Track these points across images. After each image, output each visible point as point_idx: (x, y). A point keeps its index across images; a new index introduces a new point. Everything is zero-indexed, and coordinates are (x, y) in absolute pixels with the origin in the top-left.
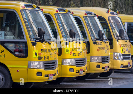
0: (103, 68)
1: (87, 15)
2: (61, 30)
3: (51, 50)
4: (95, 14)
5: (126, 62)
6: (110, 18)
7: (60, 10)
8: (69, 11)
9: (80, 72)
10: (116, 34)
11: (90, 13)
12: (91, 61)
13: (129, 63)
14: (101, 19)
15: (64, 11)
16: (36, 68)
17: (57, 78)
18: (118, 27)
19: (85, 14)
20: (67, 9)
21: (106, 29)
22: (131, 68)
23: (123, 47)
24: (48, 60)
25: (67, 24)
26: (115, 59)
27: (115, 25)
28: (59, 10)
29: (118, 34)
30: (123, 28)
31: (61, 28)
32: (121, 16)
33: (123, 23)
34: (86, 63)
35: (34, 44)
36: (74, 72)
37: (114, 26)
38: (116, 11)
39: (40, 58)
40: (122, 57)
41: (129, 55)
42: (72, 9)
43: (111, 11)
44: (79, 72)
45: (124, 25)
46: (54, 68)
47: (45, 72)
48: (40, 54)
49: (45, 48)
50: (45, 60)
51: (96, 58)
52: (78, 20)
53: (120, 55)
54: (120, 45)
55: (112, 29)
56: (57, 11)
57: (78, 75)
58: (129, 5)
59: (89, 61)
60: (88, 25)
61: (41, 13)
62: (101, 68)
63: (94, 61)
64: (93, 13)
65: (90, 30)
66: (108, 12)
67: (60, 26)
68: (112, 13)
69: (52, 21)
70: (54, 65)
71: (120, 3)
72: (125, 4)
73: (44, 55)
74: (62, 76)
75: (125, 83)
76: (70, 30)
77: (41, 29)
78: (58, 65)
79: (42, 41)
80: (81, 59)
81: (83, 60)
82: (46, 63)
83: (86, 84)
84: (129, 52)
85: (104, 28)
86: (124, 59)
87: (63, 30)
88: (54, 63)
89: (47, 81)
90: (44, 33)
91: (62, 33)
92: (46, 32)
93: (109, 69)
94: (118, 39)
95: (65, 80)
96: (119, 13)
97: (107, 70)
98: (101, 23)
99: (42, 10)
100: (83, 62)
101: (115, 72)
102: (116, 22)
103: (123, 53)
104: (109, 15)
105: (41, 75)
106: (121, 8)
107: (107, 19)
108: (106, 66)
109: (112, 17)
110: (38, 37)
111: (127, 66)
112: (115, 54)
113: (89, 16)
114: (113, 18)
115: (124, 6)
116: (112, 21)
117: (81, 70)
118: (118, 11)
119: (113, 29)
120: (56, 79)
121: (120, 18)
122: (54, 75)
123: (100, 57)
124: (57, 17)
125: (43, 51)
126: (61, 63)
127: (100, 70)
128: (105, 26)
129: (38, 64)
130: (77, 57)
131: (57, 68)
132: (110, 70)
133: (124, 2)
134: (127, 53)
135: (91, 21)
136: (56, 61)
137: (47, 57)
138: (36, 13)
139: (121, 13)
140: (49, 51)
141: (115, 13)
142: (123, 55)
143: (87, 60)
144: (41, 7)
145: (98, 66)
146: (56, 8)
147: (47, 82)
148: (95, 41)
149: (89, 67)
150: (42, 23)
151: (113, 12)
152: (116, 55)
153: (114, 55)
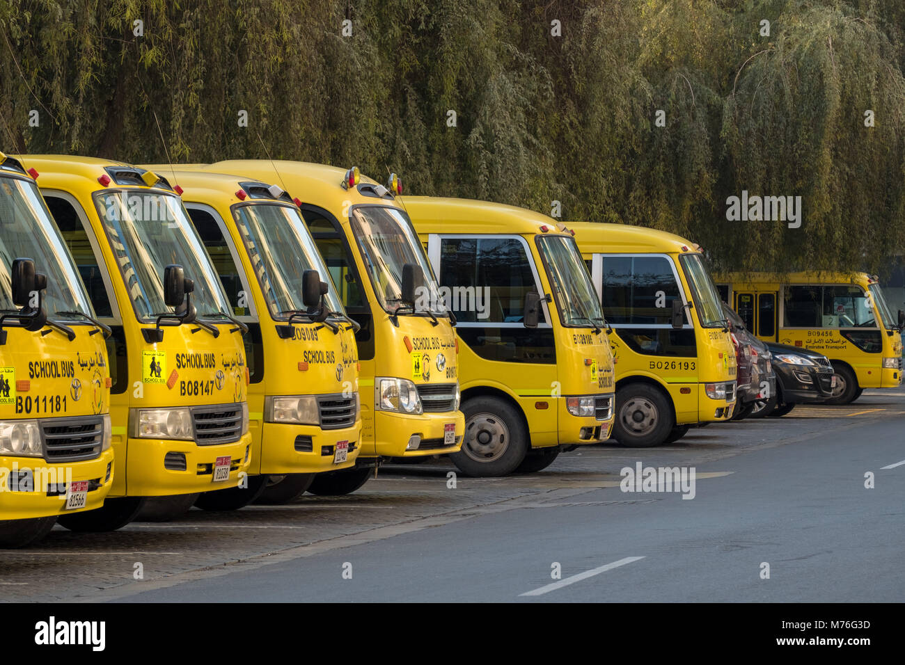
0: (327, 450)
1: (247, 199)
2: (123, 269)
3: (77, 367)
4: (286, 195)
5: (432, 423)
6: (359, 215)
7: (117, 176)
8: (163, 182)
9: (216, 468)
10: (388, 290)
11: (263, 191)
12: (267, 419)
13: (450, 427)
14: (315, 216)
15: (137, 178)
16: (5, 451)
17: (108, 501)
18: (397, 260)
19: (240, 196)
20: (152, 170)
21: (341, 264)
22: (457, 449)
23: (422, 352)
24: (62, 413)
25: (155, 243)
26: (379, 405)
27: (380, 244)
28: (111, 173)
29: (397, 291)
30: (420, 262)
31: (125, 260)
32: (413, 203)
33: (422, 239)
34: (246, 426)
36: (188, 472)
37: (377, 252)
38: (385, 181)
39: (24, 406)
40: (414, 397)
41: (449, 389)
42: (175, 173)
43: (360, 179)
44: (209, 469)
45: (424, 249)
46: (90, 450)
48: (23, 387)
49: (46, 357)
50: (48, 413)
51: (294, 404)
52: (204, 222)
53: (406, 391)
54: (406, 340)
55: (368, 268)
56: (103, 181)
57: (204, 484)
58: (445, 153)
59: (260, 416)
60: (252, 245)
61: (25, 189)
62: (316, 453)
63: (282, 418)
64: (276, 189)
65: (262, 270)
66: (350, 182)
67: (118, 254)
68: (367, 190)
69: (82, 228)
70: (91, 439)
71: (404, 144)
72: (429, 149)
73: (41, 388)
74: (131, 493)
75: (432, 522)
76: (168, 270)
77: (27, 265)
78: (108, 440)
79: (34, 322)
80: (222, 411)
81: (232, 414)
82: (53, 430)
83: (244, 526)
84: (450, 373)
85: (329, 263)
86: (428, 406)
87: (131, 271)
88: (91, 427)
89: (57, 513)
90: (42, 283)
91: (129, 286)
92: (52, 279)
93: (355, 454)
94: (397, 314)
95: (146, 508)
96: (401, 191)
97: (347, 460)
98: (316, 237)
99: (34, 173)
100: (232, 424)
101: (383, 472)
102: (388, 229)
103: (421, 381)
104: (354, 197)
106: (409, 167)
107: (343, 216)
108: (341, 444)
109: (368, 210)
110: (16, 302)
111: (439, 443)
112: (385, 385)
113: (259, 205)
114: (374, 213)
115: (423, 160)
116: (367, 228)
117: (222, 461)
118: (394, 180)
119: (373, 265)
120: (101, 505)
121: (404, 214)
122: (94, 485)
123: (312, 402)
125: (37, 370)
126: (123, 430)
127: (314, 462)
128: (335, 253)
129: (15, 435)
130: (202, 400)
131: (107, 455)
132: (358, 460)
133: (426, 139)
134: (438, 378)
135: (270, 231)
136: (99, 419)
137: (57, 402)
138: (5, 188)
139: (414, 190)
140: (69, 369)
141: (381, 189)
142: (422, 390)
143: (252, 414)
144: (27, 161)
145: (304, 443)
146: (97, 167)
147: (61, 519)
148: (286, 324)
149: (259, 450)
150: (32, 238)
151: (372, 182)
152: (389, 391)
153: (378, 388)
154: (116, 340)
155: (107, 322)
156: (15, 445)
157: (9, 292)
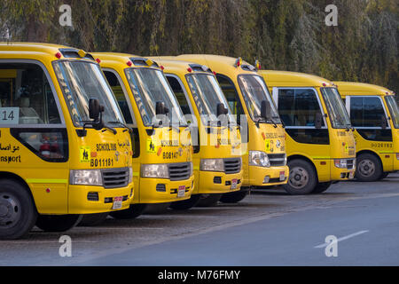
0: (228, 183)
1: (192, 72)
2: (138, 103)
3: (117, 146)
4: (209, 70)
5: (275, 171)
6: (242, 79)
7: (135, 62)
8: (155, 64)
9: (179, 191)
10: (255, 112)
11: (200, 68)
12: (201, 169)
13: (282, 173)
14: (222, 79)
15: (144, 62)
16: (86, 183)
17: (132, 206)
18: (258, 99)
19: (189, 70)
20: (151, 59)
21: (234, 100)
22: (285, 182)
23: (270, 139)
24: (111, 166)
25: (151, 91)
26: (251, 163)
27: (251, 92)
28: (132, 61)
29: (259, 112)
30: (269, 100)
31: (139, 99)
32: (265, 73)
33: (270, 89)
34: (192, 172)
35: (81, 133)
36: (166, 193)
37: (250, 95)
38: (254, 65)
39: (94, 163)
40: (266, 159)
41: (282, 156)
42: (160, 60)
43: (243, 63)
44: (176, 191)
45: (271, 94)
46: (123, 183)
47: (105, 193)
48: (94, 155)
49: (104, 142)
50: (105, 167)
51: (213, 163)
52: (174, 83)
53: (263, 157)
54: (263, 134)
55: (246, 102)
56: (129, 64)
57: (173, 198)
58: (280, 51)
59: (198, 168)
60: (194, 92)
61: (94, 68)
62: (223, 184)
63: (208, 169)
64: (205, 67)
65: (199, 103)
66: (238, 64)
67: (135, 96)
68: (245, 67)
69: (119, 85)
70: (124, 178)
71: (262, 47)
72: (273, 49)
73: (102, 155)
74: (142, 202)
76: (157, 103)
77: (95, 101)
78: (131, 179)
79: (98, 126)
80: (181, 165)
81: (186, 167)
82: (107, 174)
83: (191, 217)
84: (282, 148)
85: (228, 100)
86: (273, 163)
87: (141, 104)
88: (124, 173)
89: (109, 211)
90: (102, 109)
91: (140, 111)
92: (106, 107)
93: (240, 185)
94: (259, 122)
95: (147, 209)
96: (260, 68)
97: (236, 188)
98: (223, 89)
99: (98, 61)
100: (186, 171)
101: (252, 193)
102: (255, 85)
103: (269, 152)
104: (240, 71)
105: (98, 200)
106: (264, 58)
107: (235, 80)
108: (234, 180)
109: (246, 76)
110: (91, 118)
111: (277, 180)
112: (253, 154)
113: (197, 74)
114: (249, 78)
115: (270, 54)
116: (245, 84)
117: (182, 188)
118: (258, 64)
119: (248, 101)
120: (128, 207)
121: (262, 78)
122: (125, 198)
123: (221, 161)
124: (129, 77)
125: (100, 147)
126: (138, 174)
127: (222, 188)
128: (232, 96)
129: (90, 176)
130: (172, 161)
131: (131, 185)
132: (241, 188)
133: (271, 45)
134: (277, 151)
135: (202, 86)
136: (127, 169)
137: (109, 162)
138: (86, 67)
139: (266, 67)
140: (114, 147)
141: (252, 67)
142: (270, 156)
143: (194, 167)
144: (95, 55)
145: (217, 180)
146: (126, 58)
147: (110, 213)
149: (198, 183)
150: (98, 89)
151: (248, 64)
152: (255, 157)
153: (250, 156)
154: (135, 134)
155: (131, 126)
156: (90, 180)
157: (88, 113)
